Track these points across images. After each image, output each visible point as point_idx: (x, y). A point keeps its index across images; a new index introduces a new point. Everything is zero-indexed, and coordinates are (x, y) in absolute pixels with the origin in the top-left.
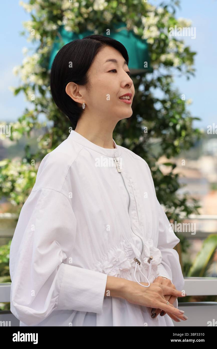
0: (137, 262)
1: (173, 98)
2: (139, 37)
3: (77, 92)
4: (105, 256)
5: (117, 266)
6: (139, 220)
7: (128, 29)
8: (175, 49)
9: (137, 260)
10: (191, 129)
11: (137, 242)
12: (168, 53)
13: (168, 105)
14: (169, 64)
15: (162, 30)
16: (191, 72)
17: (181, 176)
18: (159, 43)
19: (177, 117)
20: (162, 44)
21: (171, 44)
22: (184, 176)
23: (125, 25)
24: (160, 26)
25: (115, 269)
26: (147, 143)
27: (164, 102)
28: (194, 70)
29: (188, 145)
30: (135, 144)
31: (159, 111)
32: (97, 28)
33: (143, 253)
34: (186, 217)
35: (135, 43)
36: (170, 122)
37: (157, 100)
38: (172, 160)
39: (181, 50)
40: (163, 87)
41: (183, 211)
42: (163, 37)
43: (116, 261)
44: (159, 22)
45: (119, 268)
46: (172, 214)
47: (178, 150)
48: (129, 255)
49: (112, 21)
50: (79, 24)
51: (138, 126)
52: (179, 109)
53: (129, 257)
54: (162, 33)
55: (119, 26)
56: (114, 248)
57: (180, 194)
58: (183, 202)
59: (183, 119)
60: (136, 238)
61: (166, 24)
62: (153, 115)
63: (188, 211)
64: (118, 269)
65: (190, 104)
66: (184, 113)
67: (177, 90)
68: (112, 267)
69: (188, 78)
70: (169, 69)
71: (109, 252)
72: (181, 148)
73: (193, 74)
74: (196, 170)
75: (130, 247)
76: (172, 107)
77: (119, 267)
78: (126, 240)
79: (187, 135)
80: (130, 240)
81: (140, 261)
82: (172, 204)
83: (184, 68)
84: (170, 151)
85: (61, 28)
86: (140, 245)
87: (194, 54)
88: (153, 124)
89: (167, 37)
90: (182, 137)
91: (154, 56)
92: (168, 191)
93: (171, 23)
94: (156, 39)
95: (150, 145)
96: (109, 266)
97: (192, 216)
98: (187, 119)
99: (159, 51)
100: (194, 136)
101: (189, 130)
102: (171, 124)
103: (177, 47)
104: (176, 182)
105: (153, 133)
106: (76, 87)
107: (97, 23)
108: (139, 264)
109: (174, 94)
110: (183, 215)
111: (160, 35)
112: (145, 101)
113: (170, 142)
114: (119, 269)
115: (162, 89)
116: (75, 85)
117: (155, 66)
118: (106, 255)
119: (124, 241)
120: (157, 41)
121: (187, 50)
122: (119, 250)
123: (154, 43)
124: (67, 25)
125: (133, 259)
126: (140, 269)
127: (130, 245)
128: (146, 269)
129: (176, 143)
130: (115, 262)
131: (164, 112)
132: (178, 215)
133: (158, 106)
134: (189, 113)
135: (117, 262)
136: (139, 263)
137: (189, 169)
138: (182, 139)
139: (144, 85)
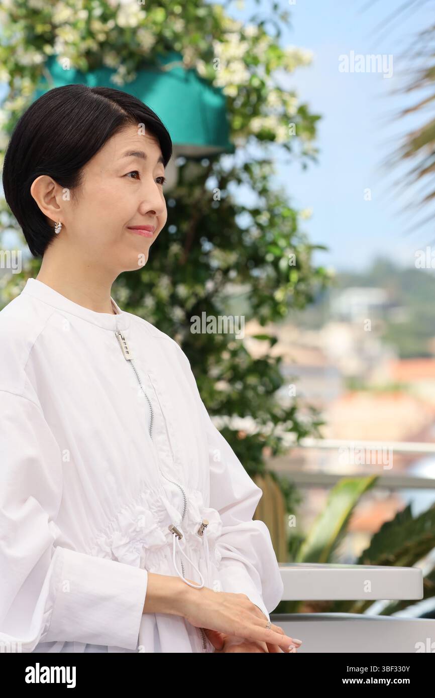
0: (175, 534)
1: (275, 206)
2: (208, 82)
3: (53, 195)
4: (113, 521)
5: (139, 541)
6: (172, 452)
7: (187, 65)
8: (280, 109)
9: (174, 531)
10: (310, 267)
11: (174, 495)
12: (266, 116)
13: (264, 219)
14: (266, 137)
15: (253, 68)
16: (311, 155)
17: (287, 361)
18: (248, 95)
19: (282, 243)
20: (254, 98)
21: (272, 98)
22: (294, 361)
23: (180, 56)
24: (250, 61)
25: (134, 548)
26: (221, 295)
27: (255, 213)
28: (317, 151)
29: (302, 299)
30: (195, 295)
31: (247, 231)
32: (123, 61)
33: (186, 516)
34: (296, 444)
35: (200, 95)
36: (267, 252)
37: (243, 209)
38: (269, 330)
39: (292, 110)
40: (254, 183)
41: (291, 430)
42: (256, 83)
43: (135, 531)
44: (248, 53)
45: (142, 544)
46: (268, 437)
47: (283, 309)
48: (158, 520)
49: (153, 49)
50: (88, 54)
51: (203, 259)
52: (286, 228)
53: (159, 524)
54: (254, 75)
55: (167, 60)
56: (130, 506)
57: (286, 396)
58: (290, 414)
59: (294, 248)
60: (172, 487)
61: (262, 58)
62: (234, 238)
63: (300, 432)
64: (140, 546)
65: (308, 218)
66: (296, 236)
67: (283, 190)
68: (129, 543)
69: (305, 167)
70: (266, 148)
71: (120, 513)
72: (288, 304)
73: (314, 159)
74: (316, 349)
75: (159, 504)
76: (272, 223)
77: (142, 542)
78: (152, 491)
79: (301, 280)
80: (159, 490)
81: (181, 531)
82: (269, 416)
83: (296, 146)
84: (265, 311)
85: (51, 60)
86: (179, 501)
87: (317, 118)
88: (232, 257)
89: (263, 84)
90: (289, 284)
91: (237, 122)
92: (261, 389)
93: (272, 55)
94: (240, 88)
95: (226, 299)
96: (122, 543)
97: (308, 441)
98: (301, 248)
99: (248, 110)
100: (315, 282)
101: (305, 271)
102: (270, 258)
103: (284, 103)
104: (277, 373)
105: (233, 274)
106: (52, 187)
107: (124, 53)
108: (180, 538)
109: (277, 198)
110: (289, 438)
111: (251, 80)
112: (218, 211)
113: (266, 293)
114: (143, 547)
115: (253, 188)
116: (52, 183)
117: (239, 141)
118: (115, 520)
119: (148, 491)
120: (245, 92)
121: (302, 110)
122: (139, 508)
123: (239, 94)
124: (64, 54)
125: (167, 528)
126: (181, 548)
127: (160, 500)
128: (193, 548)
129: (279, 295)
130: (134, 534)
131: (255, 233)
132: (279, 439)
133: (243, 221)
134: (304, 236)
135: (137, 532)
136: (179, 536)
137: (305, 347)
138: (290, 290)
139: (217, 178)
